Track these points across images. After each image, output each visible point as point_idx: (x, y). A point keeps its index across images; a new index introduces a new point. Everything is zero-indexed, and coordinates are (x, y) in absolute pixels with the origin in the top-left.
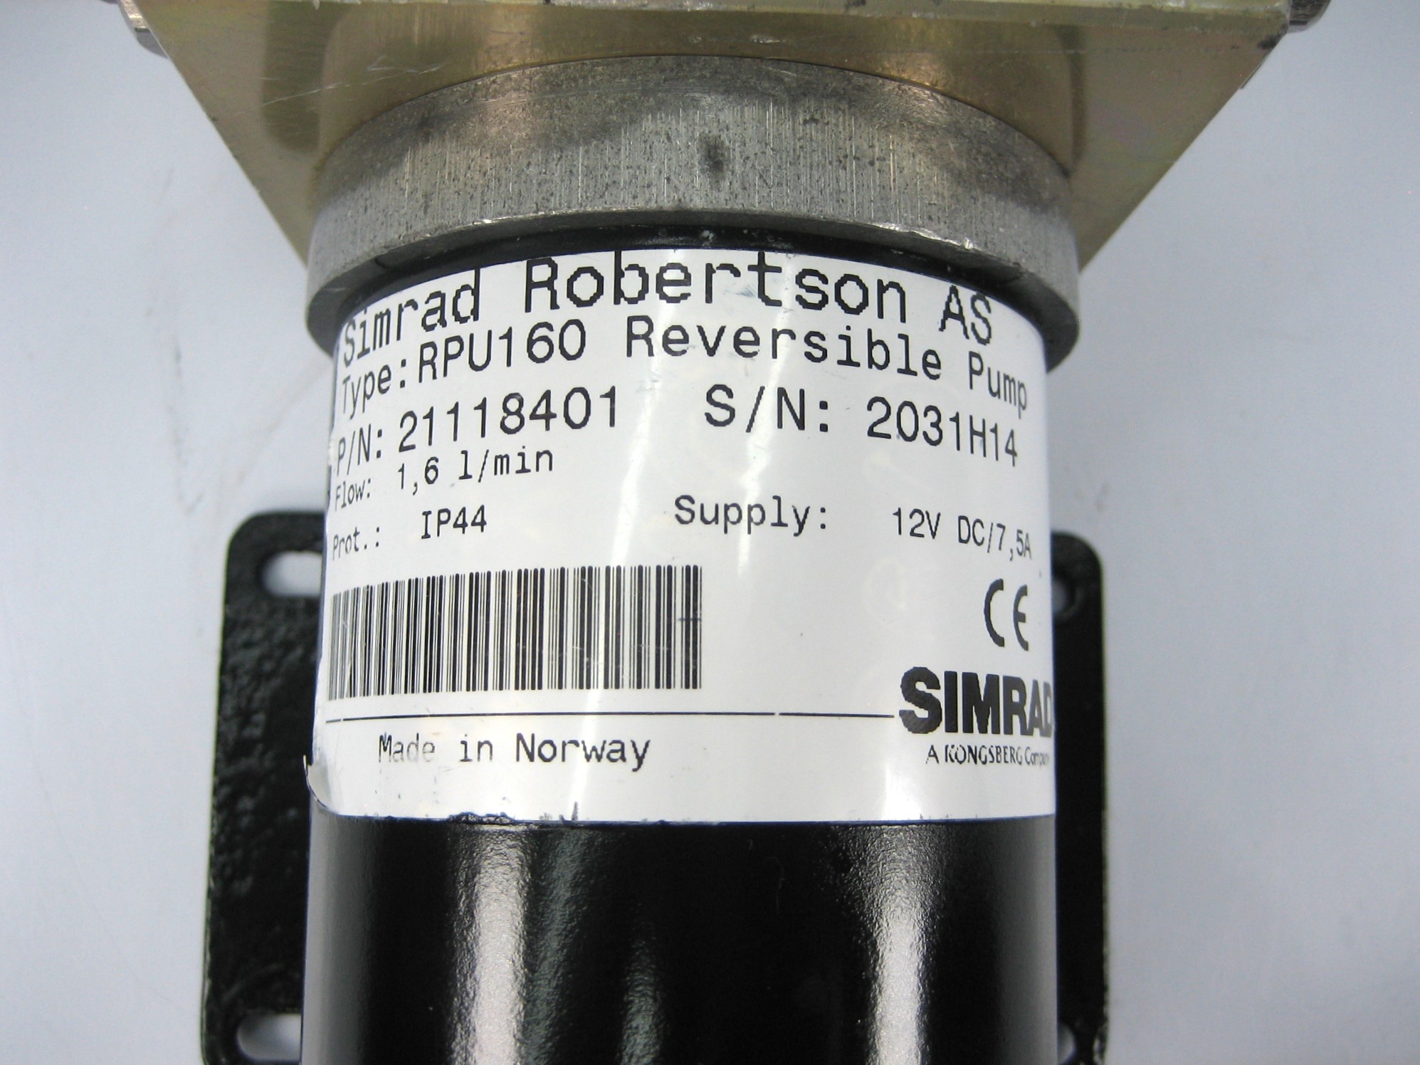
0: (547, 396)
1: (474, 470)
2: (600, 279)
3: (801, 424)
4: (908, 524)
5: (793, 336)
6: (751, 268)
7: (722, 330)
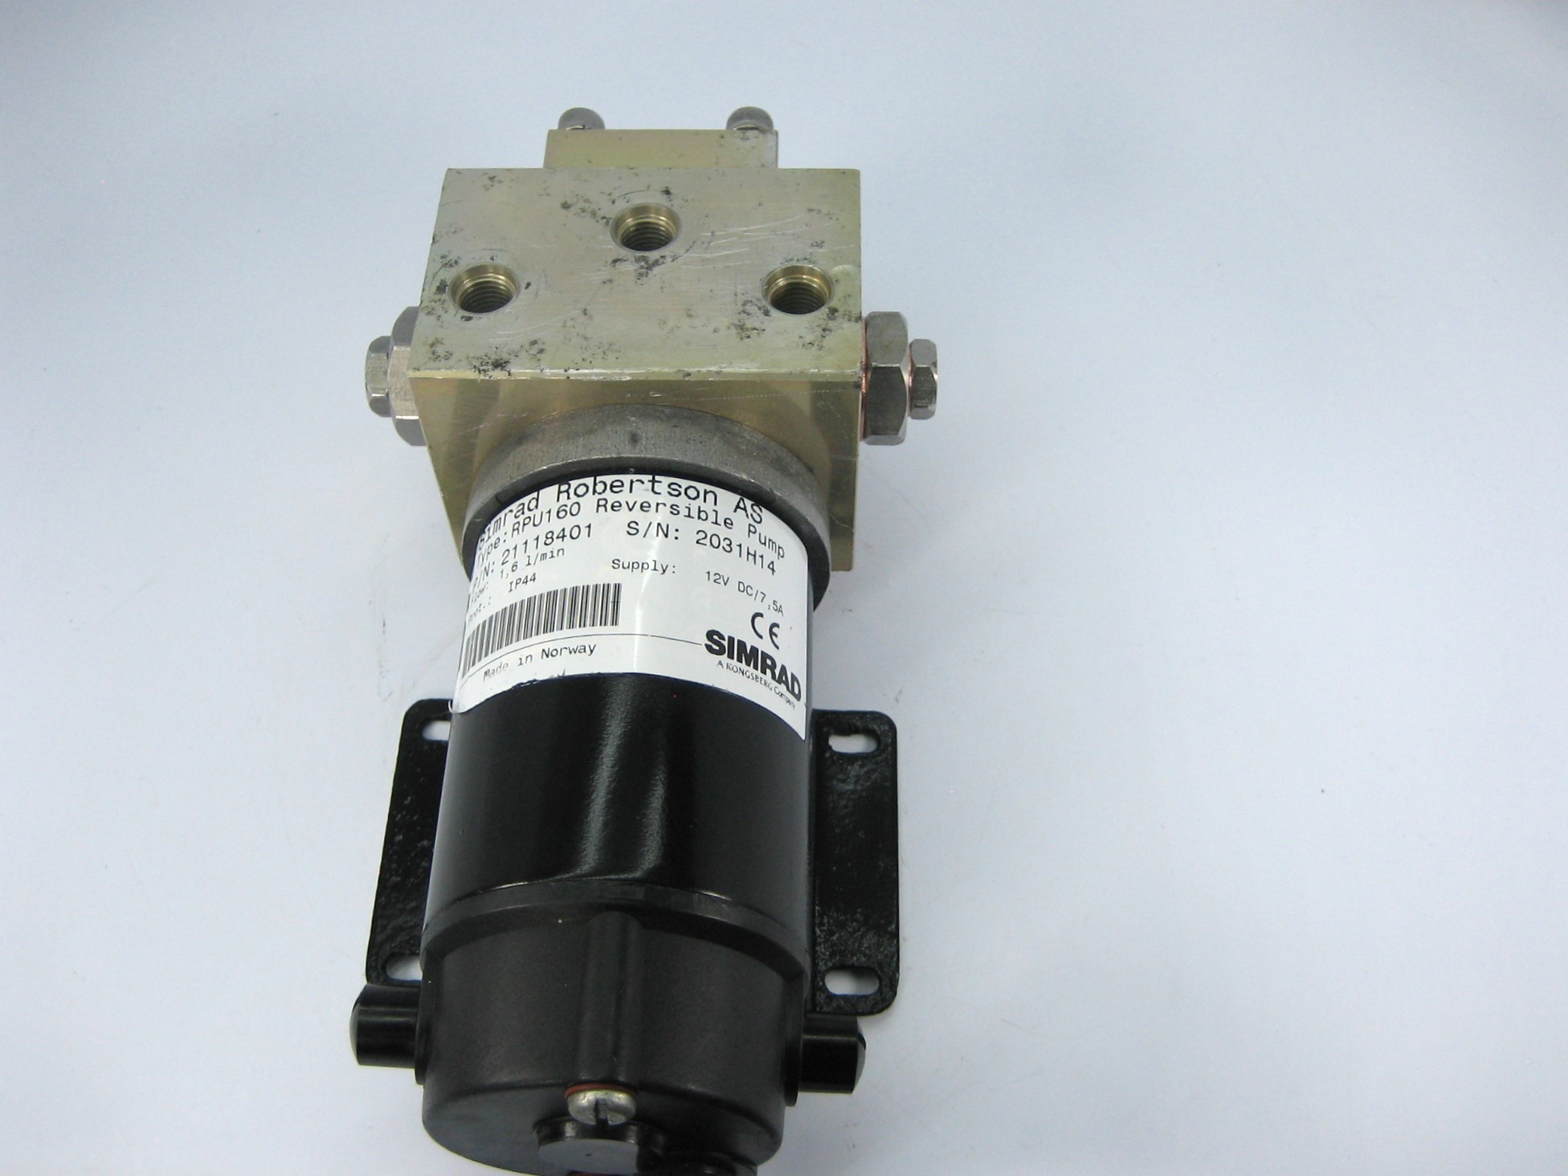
0: (563, 530)
1: (532, 562)
2: (587, 487)
3: (666, 536)
4: (713, 578)
5: (665, 505)
6: (649, 481)
7: (635, 503)
